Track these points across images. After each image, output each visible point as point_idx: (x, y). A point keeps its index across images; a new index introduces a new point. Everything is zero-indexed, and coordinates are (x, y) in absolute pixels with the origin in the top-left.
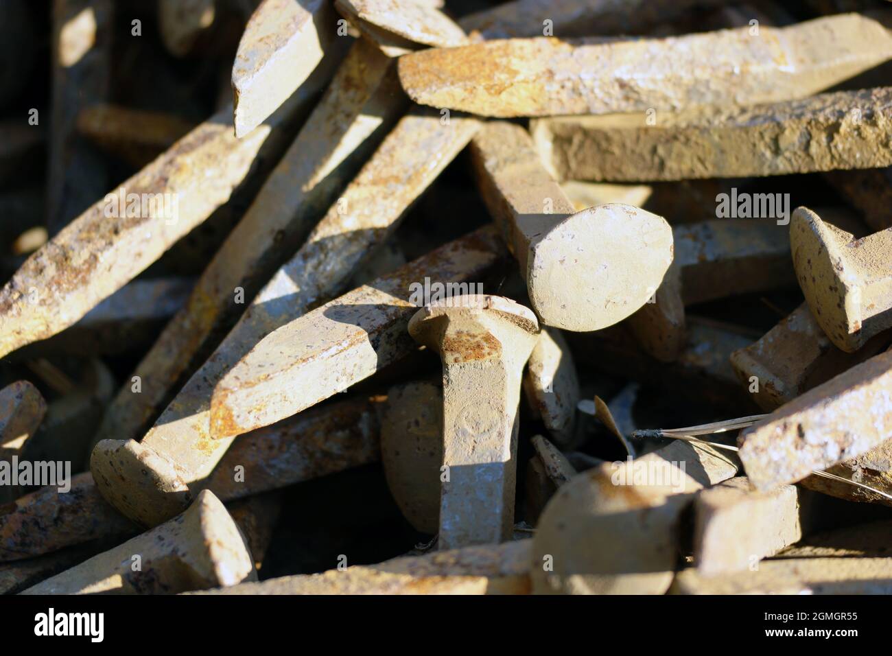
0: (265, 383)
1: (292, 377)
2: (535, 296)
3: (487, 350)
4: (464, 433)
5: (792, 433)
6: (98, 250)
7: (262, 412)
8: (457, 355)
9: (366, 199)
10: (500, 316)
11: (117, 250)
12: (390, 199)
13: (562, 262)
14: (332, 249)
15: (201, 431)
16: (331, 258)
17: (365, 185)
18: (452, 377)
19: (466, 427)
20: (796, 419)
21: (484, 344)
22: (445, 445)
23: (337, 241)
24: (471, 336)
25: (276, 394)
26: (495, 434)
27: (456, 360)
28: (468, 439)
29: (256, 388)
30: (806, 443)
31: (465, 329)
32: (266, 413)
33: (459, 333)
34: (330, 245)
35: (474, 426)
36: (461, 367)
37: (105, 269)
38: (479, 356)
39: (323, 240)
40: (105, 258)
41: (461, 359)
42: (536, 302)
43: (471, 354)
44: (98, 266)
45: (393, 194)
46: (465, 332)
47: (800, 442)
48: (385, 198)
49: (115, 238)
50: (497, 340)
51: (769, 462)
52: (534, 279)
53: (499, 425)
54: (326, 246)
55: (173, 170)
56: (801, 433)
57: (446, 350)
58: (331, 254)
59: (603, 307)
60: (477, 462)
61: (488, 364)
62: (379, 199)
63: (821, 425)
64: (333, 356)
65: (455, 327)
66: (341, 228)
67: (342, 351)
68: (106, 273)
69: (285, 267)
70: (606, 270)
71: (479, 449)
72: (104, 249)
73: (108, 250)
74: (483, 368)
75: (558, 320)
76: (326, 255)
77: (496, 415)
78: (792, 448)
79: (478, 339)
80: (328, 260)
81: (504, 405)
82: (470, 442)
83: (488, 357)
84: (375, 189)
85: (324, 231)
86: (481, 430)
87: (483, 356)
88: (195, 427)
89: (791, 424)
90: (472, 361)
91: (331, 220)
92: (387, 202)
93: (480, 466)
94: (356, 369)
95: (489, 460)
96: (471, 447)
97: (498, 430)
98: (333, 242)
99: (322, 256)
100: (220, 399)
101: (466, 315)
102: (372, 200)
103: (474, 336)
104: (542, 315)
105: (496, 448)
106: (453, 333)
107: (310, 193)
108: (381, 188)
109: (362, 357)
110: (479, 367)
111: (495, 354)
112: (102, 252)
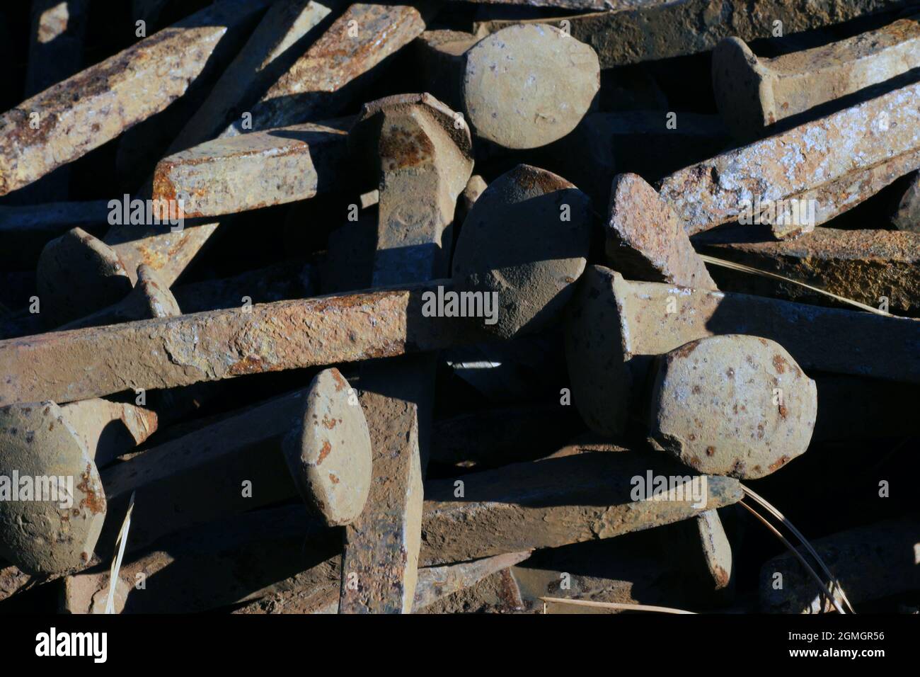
0: (207, 164)
1: (234, 167)
2: (467, 102)
3: (421, 154)
4: (398, 224)
5: (706, 180)
6: (58, 111)
7: (203, 198)
8: (392, 161)
9: (314, 68)
10: (433, 117)
11: (75, 113)
12: (337, 68)
13: (493, 68)
14: (280, 109)
15: (145, 253)
16: (279, 116)
17: (314, 57)
18: (387, 183)
19: (399, 220)
20: (711, 163)
21: (418, 145)
22: (379, 235)
23: (284, 102)
24: (405, 134)
25: (218, 182)
26: (426, 224)
27: (392, 167)
28: (401, 229)
29: (199, 167)
30: (721, 188)
31: (399, 126)
32: (207, 201)
33: (394, 130)
34: (278, 105)
35: (407, 219)
36: (396, 175)
37: (64, 130)
38: (414, 161)
39: (271, 100)
40: (65, 118)
41: (396, 165)
42: (468, 108)
43: (405, 159)
44: (57, 125)
45: (339, 64)
46: (400, 130)
47: (714, 186)
48: (332, 67)
49: (75, 104)
50: (430, 142)
51: (685, 205)
52: (466, 85)
53: (431, 216)
54: (275, 105)
55: (134, 57)
56: (715, 178)
57: (383, 155)
58: (278, 112)
59: (533, 120)
60: (408, 244)
61: (422, 170)
62: (327, 70)
63: (734, 170)
64: (273, 157)
65: (390, 123)
66: (289, 91)
67: (283, 155)
68: (64, 135)
69: (235, 122)
70: (534, 82)
71: (411, 235)
72: (64, 110)
73: (68, 111)
74: (418, 174)
75: (489, 130)
76: (273, 115)
77: (428, 209)
78: (707, 193)
79: (412, 139)
80: (275, 118)
81: (437, 201)
82: (403, 231)
83: (422, 162)
84: (322, 61)
85: (273, 94)
86: (414, 221)
87: (417, 160)
88: (140, 249)
89: (706, 168)
90: (407, 167)
91: (280, 85)
92: (334, 71)
93: (411, 248)
94: (296, 182)
95: (421, 243)
96: (403, 235)
97: (429, 220)
98: (281, 103)
99: (270, 114)
100: (163, 170)
101: (400, 111)
102: (319, 69)
103: (408, 135)
104: (474, 123)
105: (427, 233)
106: (389, 131)
107: (262, 72)
108: (329, 60)
109: (302, 171)
110: (414, 173)
111: (428, 159)
112: (61, 113)
